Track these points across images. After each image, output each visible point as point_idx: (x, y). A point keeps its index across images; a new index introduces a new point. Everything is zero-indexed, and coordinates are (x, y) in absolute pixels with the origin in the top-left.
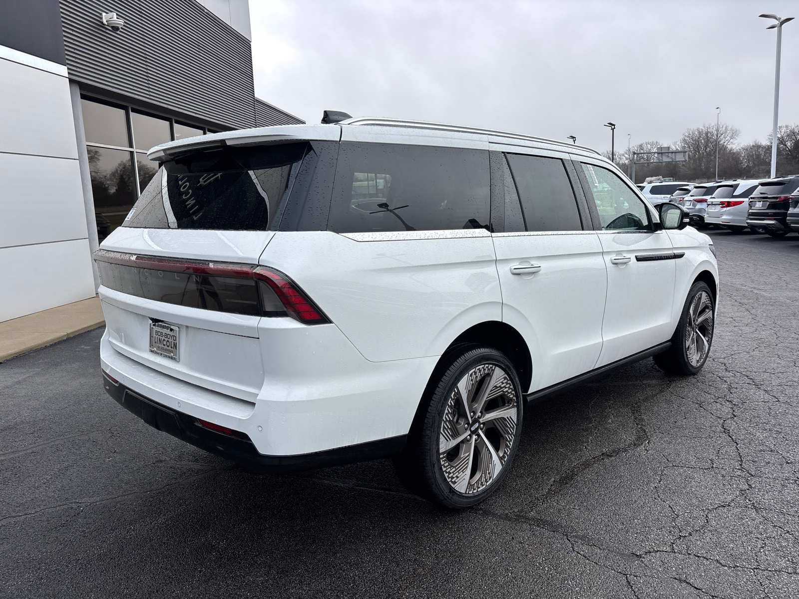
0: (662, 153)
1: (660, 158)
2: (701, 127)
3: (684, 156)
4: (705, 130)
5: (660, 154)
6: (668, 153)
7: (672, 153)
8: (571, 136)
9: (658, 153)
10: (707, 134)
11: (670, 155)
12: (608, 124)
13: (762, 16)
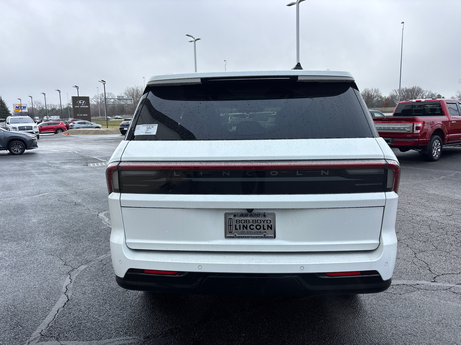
0: (120, 99)
1: (119, 102)
2: (134, 87)
3: (131, 102)
4: (135, 89)
5: (119, 100)
6: (123, 99)
7: (125, 99)
8: (76, 86)
9: (118, 99)
10: (137, 90)
11: (124, 100)
12: (101, 80)
13: (187, 35)
